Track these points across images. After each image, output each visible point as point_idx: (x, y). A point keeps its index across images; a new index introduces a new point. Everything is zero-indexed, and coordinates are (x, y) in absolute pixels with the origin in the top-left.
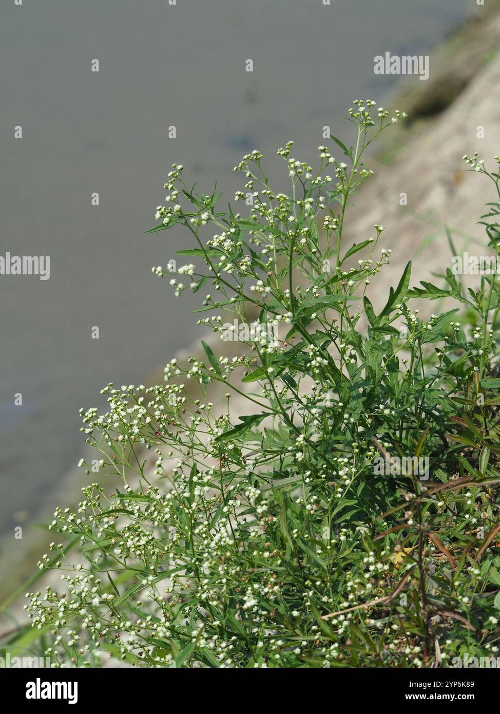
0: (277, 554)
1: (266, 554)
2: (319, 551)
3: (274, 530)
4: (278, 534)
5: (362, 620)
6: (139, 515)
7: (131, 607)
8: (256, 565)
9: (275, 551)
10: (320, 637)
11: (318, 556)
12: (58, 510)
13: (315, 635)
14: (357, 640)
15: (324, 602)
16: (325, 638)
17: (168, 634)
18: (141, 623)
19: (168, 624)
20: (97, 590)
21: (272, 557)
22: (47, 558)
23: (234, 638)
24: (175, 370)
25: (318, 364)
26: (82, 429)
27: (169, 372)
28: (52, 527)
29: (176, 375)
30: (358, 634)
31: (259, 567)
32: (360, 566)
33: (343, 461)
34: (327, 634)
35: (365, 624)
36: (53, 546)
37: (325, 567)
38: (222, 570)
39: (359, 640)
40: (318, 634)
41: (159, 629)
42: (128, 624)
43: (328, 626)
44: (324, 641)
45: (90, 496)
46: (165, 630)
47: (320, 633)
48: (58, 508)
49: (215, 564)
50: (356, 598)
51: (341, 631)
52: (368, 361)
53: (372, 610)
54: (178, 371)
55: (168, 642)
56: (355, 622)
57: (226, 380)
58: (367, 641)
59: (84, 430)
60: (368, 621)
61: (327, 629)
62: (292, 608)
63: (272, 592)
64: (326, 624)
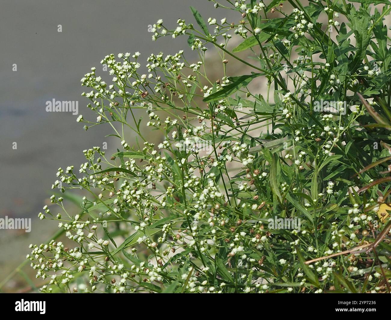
0: (265, 205)
1: (255, 207)
2: (307, 205)
3: (264, 185)
4: (268, 188)
5: (345, 268)
6: (135, 168)
7: (126, 254)
8: (244, 218)
9: (262, 203)
10: (305, 283)
11: (306, 209)
12: (60, 170)
13: (300, 281)
14: (340, 286)
15: (310, 252)
16: (310, 285)
17: (160, 278)
18: (135, 268)
19: (159, 270)
20: (93, 235)
21: (260, 209)
22: (47, 209)
23: (223, 284)
24: (161, 30)
25: (303, 27)
26: (83, 94)
27: (156, 31)
28: (54, 187)
29: (163, 35)
30: (341, 280)
31: (247, 218)
32: (347, 220)
33: (328, 117)
34: (312, 281)
35: (348, 271)
36: (54, 198)
37: (312, 219)
38: (211, 221)
39: (342, 286)
40: (303, 281)
41: (151, 273)
42: (121, 266)
43: (313, 274)
44: (309, 287)
45: (92, 158)
46: (156, 274)
47: (305, 280)
48: (60, 168)
49: (205, 217)
50: (340, 247)
51: (324, 277)
52: (355, 26)
53: (357, 261)
54: (164, 32)
55: (159, 285)
56: (338, 269)
57: (224, 47)
58: (350, 288)
59: (85, 95)
60: (351, 268)
61: (312, 277)
62: (280, 258)
63: (259, 242)
64: (311, 271)
